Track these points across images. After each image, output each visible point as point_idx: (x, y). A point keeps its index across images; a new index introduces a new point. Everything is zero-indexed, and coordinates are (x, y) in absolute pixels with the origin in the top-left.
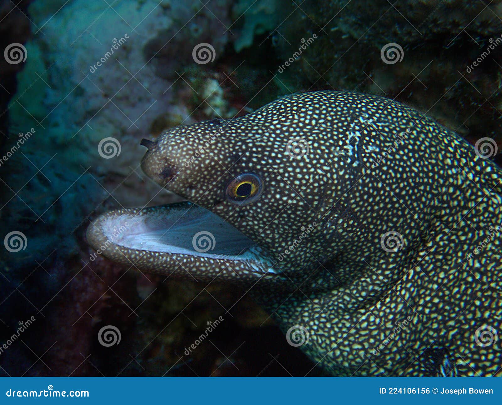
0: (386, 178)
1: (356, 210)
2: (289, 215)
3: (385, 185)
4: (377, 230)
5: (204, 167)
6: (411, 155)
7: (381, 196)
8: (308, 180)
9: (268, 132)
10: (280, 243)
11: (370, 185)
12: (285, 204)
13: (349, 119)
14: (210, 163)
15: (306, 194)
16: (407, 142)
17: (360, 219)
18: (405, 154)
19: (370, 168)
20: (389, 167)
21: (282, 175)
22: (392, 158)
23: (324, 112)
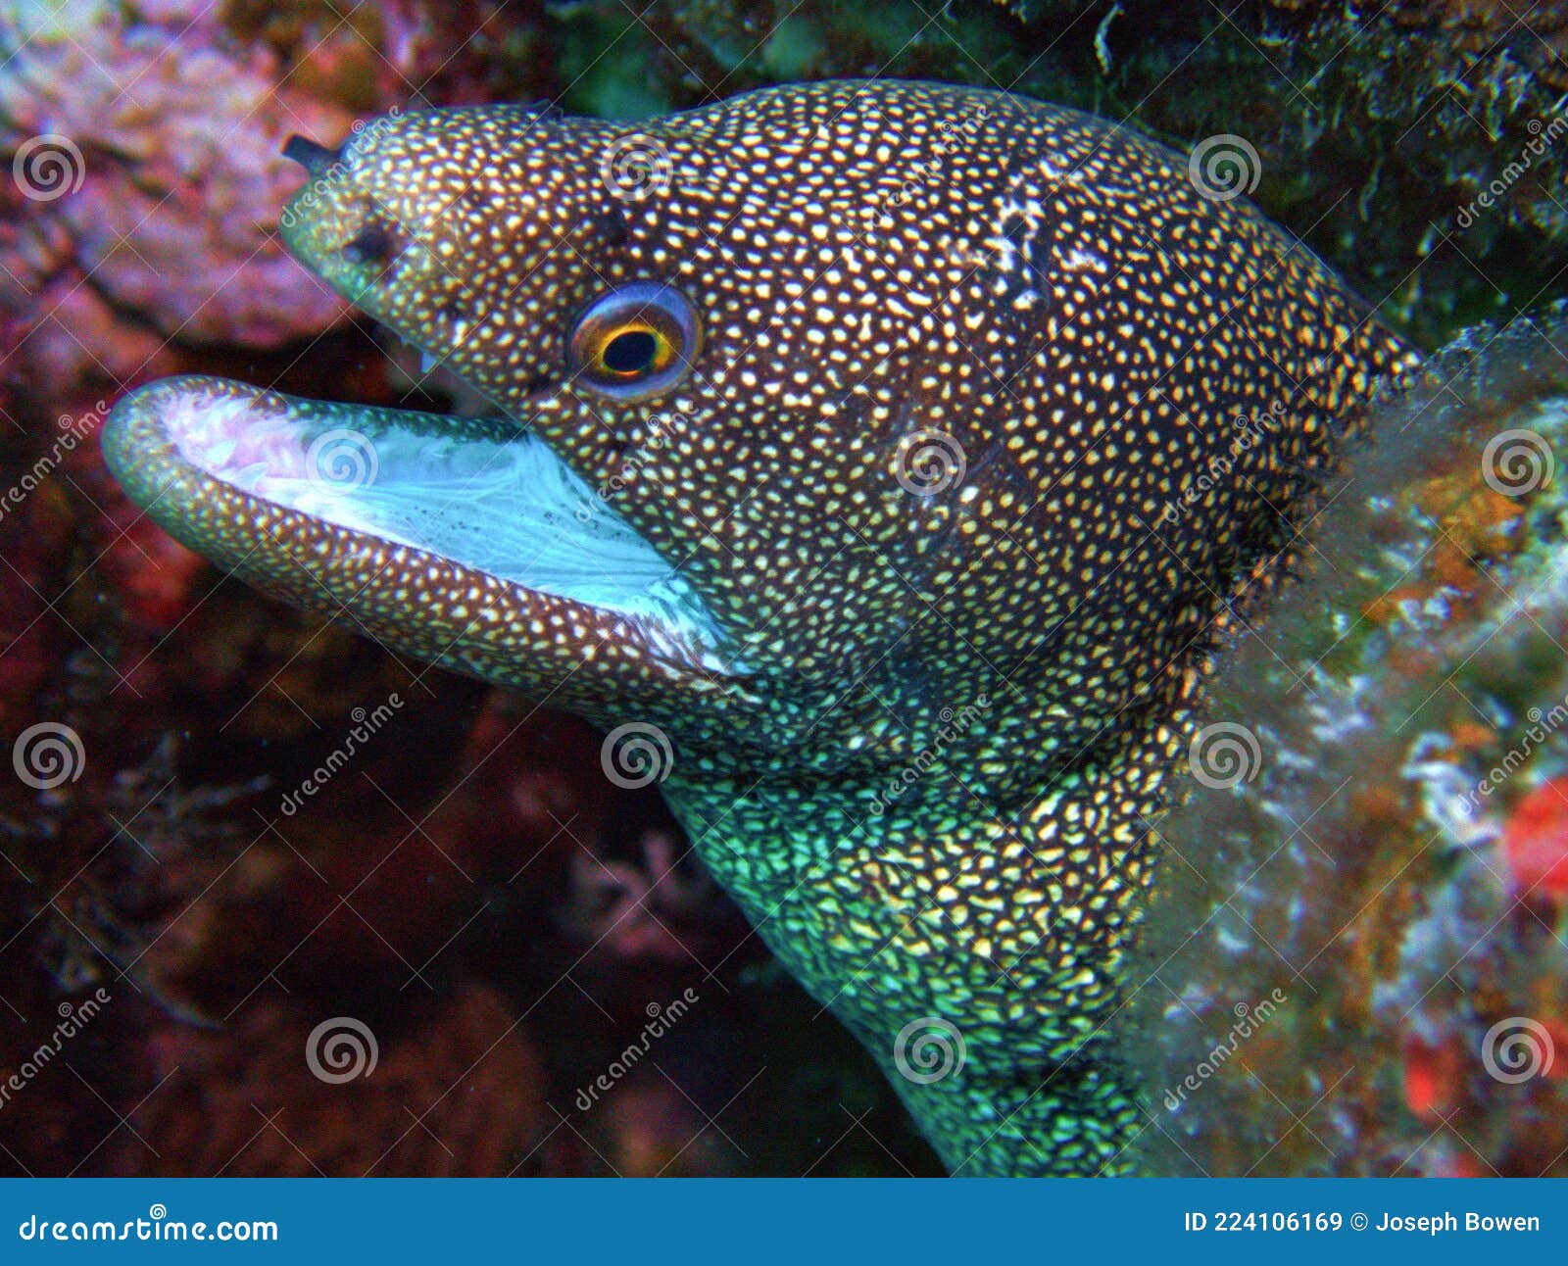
0: (1130, 363)
1: (1025, 457)
2: (784, 449)
3: (1125, 385)
4: (1092, 536)
5: (502, 240)
6: (1208, 300)
7: (1110, 420)
8: (853, 333)
9: (723, 164)
10: (749, 557)
11: (1075, 378)
12: (772, 408)
13: (1004, 161)
14: (521, 229)
15: (849, 379)
16: (1196, 259)
17: (1040, 491)
18: (1191, 296)
19: (1076, 323)
20: (1141, 329)
21: (766, 307)
22: (1149, 300)
23: (921, 129)
